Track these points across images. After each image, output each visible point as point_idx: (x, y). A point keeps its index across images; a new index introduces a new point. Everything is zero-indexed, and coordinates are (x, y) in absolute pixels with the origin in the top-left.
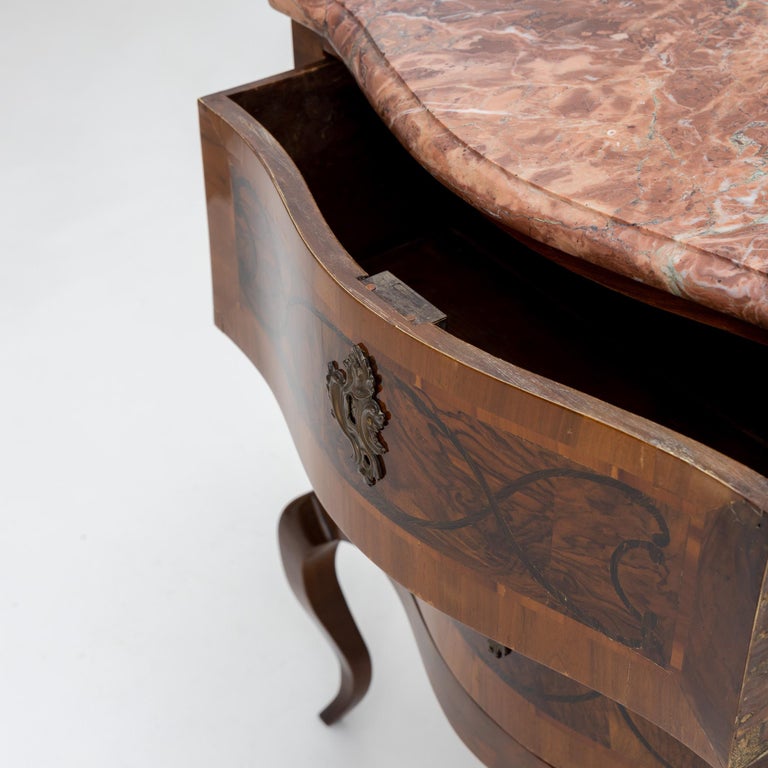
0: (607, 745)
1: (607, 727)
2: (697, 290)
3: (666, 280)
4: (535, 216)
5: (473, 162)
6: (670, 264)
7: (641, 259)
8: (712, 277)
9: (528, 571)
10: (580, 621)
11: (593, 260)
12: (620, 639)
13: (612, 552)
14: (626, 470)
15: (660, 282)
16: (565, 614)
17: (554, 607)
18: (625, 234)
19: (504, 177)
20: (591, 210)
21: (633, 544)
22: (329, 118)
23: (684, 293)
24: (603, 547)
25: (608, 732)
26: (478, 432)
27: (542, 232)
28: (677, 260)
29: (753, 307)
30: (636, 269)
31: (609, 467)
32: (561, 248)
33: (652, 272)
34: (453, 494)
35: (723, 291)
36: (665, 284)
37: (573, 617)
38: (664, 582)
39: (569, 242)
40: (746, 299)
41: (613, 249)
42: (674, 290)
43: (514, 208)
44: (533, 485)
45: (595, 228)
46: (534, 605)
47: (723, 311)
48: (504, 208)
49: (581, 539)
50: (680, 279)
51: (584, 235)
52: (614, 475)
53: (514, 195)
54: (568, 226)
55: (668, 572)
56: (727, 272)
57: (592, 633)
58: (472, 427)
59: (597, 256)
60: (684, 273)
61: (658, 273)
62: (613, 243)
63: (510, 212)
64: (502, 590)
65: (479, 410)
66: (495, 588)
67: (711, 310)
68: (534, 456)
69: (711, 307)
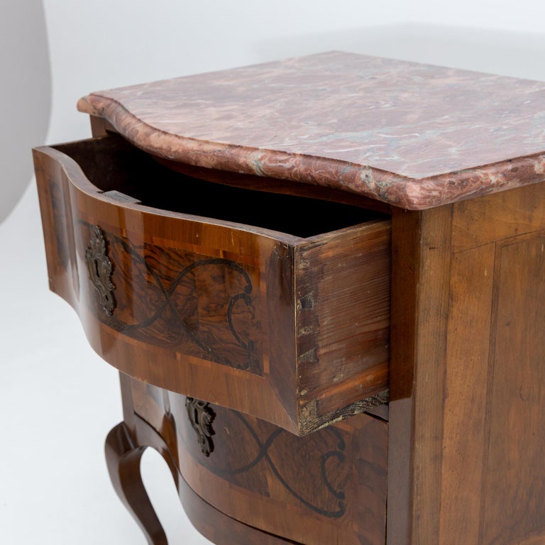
0: (268, 495)
1: (266, 482)
2: (269, 169)
3: (254, 168)
4: (191, 152)
5: (163, 136)
6: (256, 159)
7: (242, 160)
8: (276, 161)
9: (190, 338)
10: (218, 362)
11: (219, 168)
12: (239, 367)
13: (227, 308)
14: (226, 250)
15: (251, 170)
16: (211, 361)
17: (205, 358)
18: (234, 151)
19: (177, 139)
20: (219, 144)
21: (236, 298)
22: (111, 169)
23: (263, 173)
24: (222, 306)
25: (267, 486)
26: (155, 253)
27: (194, 159)
28: (259, 157)
29: (297, 171)
30: (239, 166)
31: (217, 252)
32: (204, 165)
33: (247, 165)
34: (148, 299)
35: (282, 166)
36: (254, 170)
37: (216, 361)
38: (253, 317)
39: (207, 160)
40: (293, 167)
41: (228, 158)
42: (259, 173)
43: (180, 151)
44: (184, 278)
45: (220, 151)
46: (195, 360)
47: (283, 178)
48: (175, 152)
49: (212, 305)
50: (261, 165)
51: (214, 155)
52: (221, 256)
53: (181, 145)
54: (206, 152)
55: (254, 308)
56: (284, 157)
57: (225, 368)
58: (152, 251)
59: (221, 164)
60: (263, 162)
61: (250, 165)
62: (228, 155)
63: (178, 153)
64: (179, 356)
65: (154, 238)
66: (175, 356)
67: (278, 179)
68: (183, 258)
69: (277, 177)
